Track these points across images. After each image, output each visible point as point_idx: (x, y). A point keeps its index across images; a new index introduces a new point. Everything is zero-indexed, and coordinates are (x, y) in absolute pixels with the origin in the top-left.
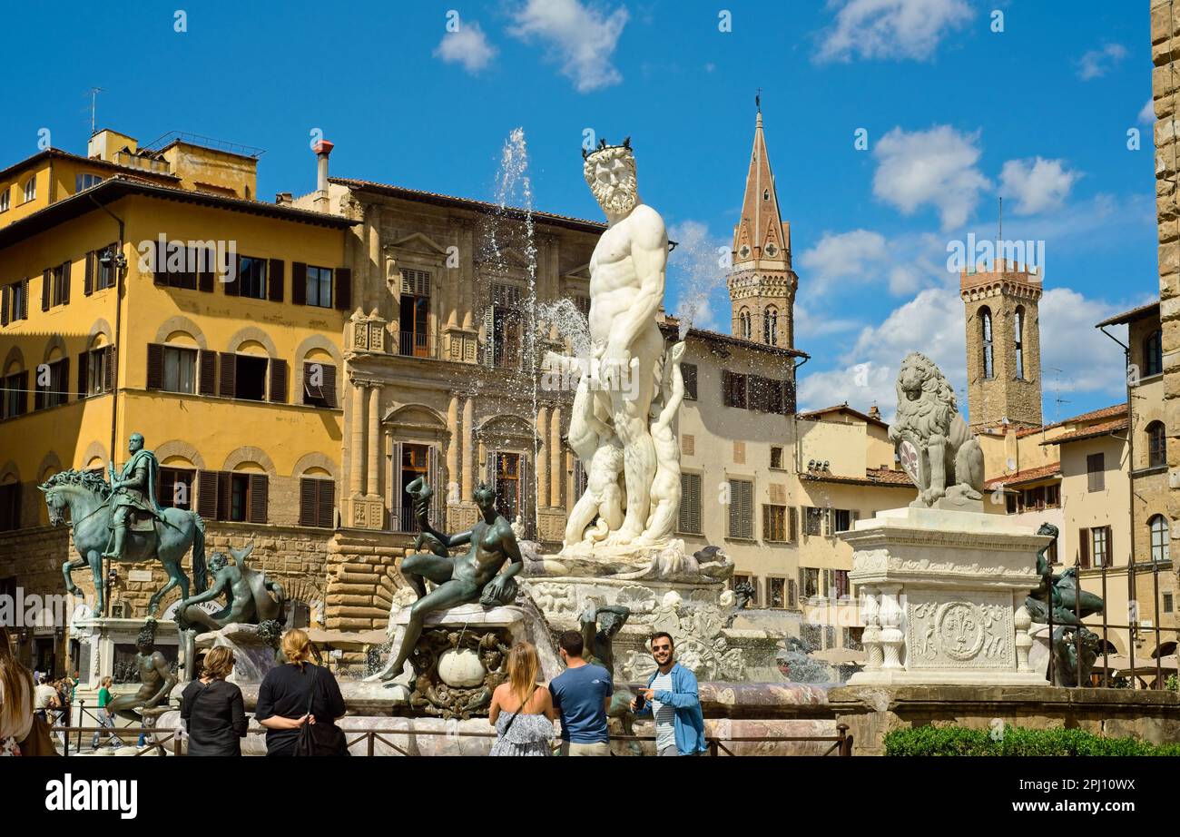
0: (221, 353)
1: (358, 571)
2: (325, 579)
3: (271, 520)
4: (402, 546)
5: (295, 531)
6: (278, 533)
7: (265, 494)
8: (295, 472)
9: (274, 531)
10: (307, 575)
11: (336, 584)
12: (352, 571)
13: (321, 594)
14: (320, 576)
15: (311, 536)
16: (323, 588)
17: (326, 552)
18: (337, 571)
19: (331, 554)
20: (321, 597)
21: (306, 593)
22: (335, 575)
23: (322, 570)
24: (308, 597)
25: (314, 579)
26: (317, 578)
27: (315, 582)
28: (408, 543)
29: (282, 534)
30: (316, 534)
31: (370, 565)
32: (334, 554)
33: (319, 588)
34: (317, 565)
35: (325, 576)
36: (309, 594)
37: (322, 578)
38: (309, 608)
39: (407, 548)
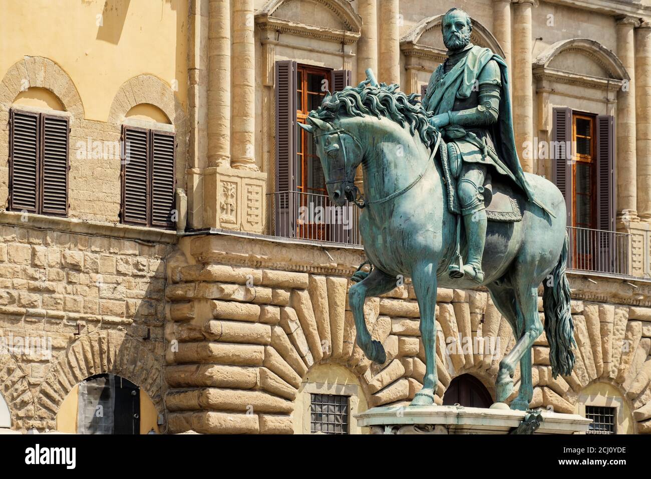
1: (235, 318)
2: (163, 334)
3: (74, 209)
4: (305, 270)
5: (116, 235)
6: (87, 237)
7: (65, 157)
8: (113, 113)
9: (81, 233)
10: (134, 324)
11: (195, 345)
12: (229, 318)
13: (156, 362)
14: (155, 326)
15: (139, 243)
16: (159, 352)
17: (166, 279)
18: (192, 318)
19: (175, 283)
20: (157, 369)
21: (134, 362)
22: (185, 326)
23: (159, 316)
24: (137, 368)
25: (146, 333)
26: (151, 331)
27: (147, 338)
28: (316, 264)
29: (93, 239)
30: (149, 241)
31: (257, 306)
32: (187, 282)
33: (152, 351)
34: (151, 305)
35: (163, 326)
36: (139, 364)
37: (158, 331)
38: (138, 391)
39: (314, 274)
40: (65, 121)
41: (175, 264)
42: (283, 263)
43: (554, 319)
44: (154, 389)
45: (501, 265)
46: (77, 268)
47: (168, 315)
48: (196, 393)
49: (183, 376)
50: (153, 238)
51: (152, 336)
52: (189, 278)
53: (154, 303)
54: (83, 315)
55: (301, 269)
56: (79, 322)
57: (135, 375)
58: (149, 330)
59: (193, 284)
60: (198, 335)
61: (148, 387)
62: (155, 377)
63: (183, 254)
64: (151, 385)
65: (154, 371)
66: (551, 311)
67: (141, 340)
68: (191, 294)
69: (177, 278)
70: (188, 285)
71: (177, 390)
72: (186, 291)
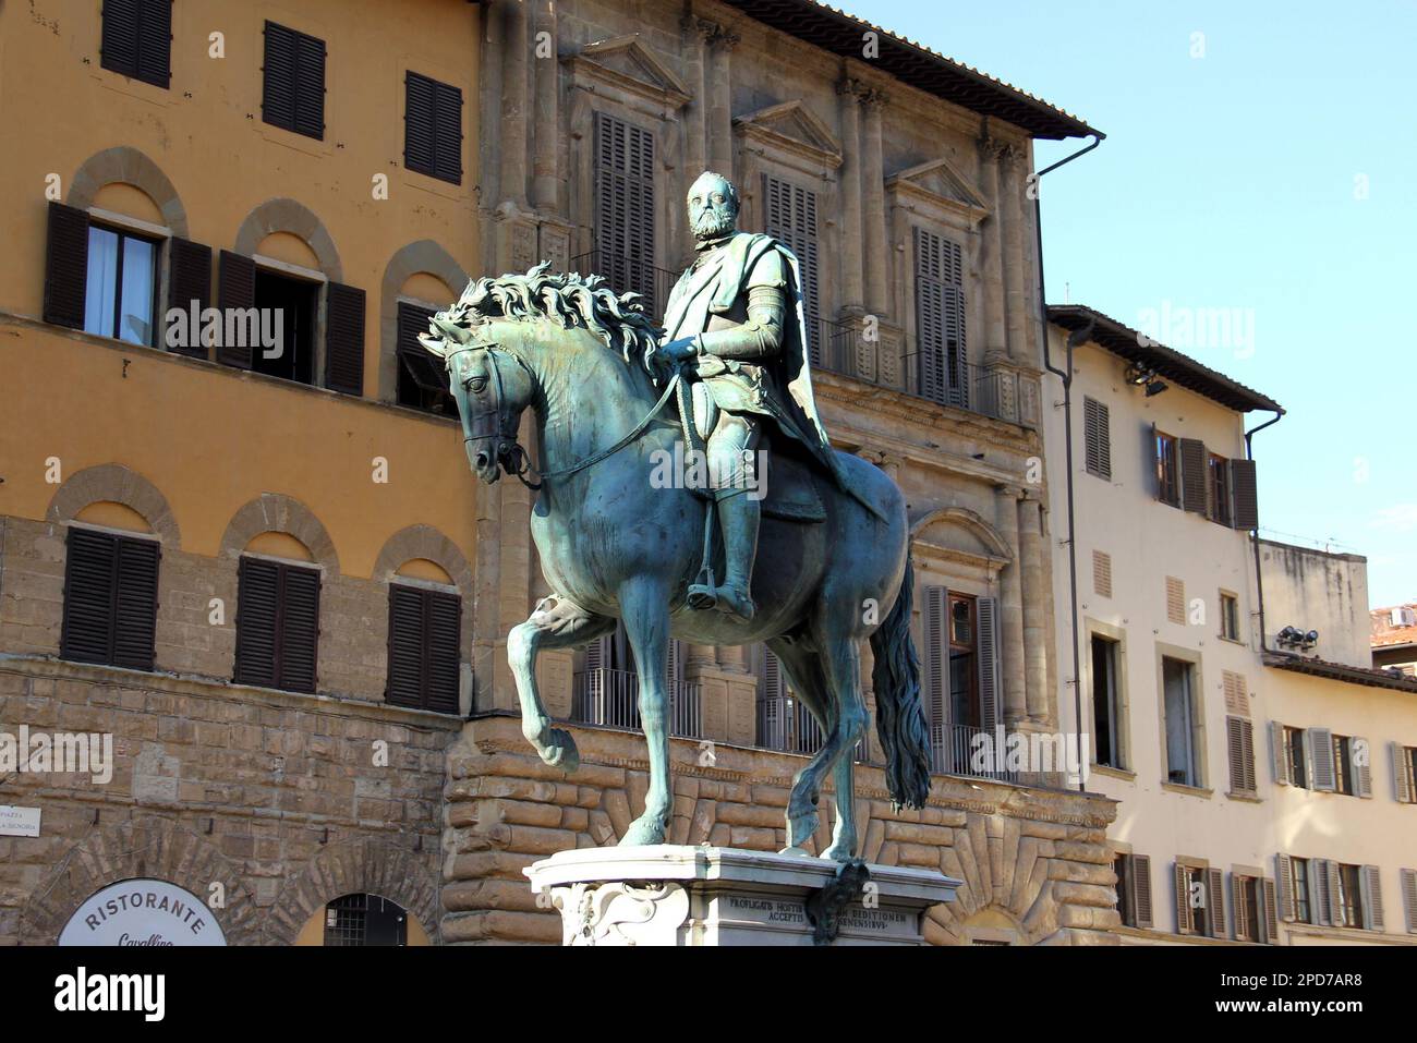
0: (223, 252)
1: (530, 822)
2: (440, 843)
3: (325, 685)
4: (621, 764)
5: (379, 718)
6: (341, 720)
7: (314, 619)
8: (379, 569)
9: (331, 715)
10: (402, 831)
11: (477, 855)
12: (520, 821)
13: (430, 880)
14: (430, 834)
15: (411, 730)
16: (435, 866)
17: (444, 774)
18: (476, 823)
19: (456, 779)
20: (431, 888)
21: (400, 879)
22: (467, 832)
23: (435, 820)
24: (404, 887)
25: (417, 842)
26: (423, 840)
27: (418, 849)
28: (634, 757)
29: (349, 722)
30: (423, 727)
31: (558, 808)
32: (470, 777)
33: (426, 864)
34: (424, 807)
35: (439, 834)
36: (407, 881)
37: (434, 840)
38: (405, 916)
39: (631, 769)
40: (315, 574)
41: (457, 756)
42: (593, 755)
43: (891, 709)
44: (427, 913)
45: (791, 598)
46: (327, 758)
47: (447, 820)
48: (478, 917)
49: (462, 896)
50: (428, 723)
51: (425, 846)
52: (473, 772)
53: (428, 804)
54: (331, 818)
55: (616, 763)
56: (327, 826)
57: (401, 896)
58: (421, 838)
59: (477, 780)
60: (482, 843)
61: (419, 911)
62: (428, 899)
63: (467, 744)
64: (423, 909)
65: (427, 890)
66: (885, 692)
67: (410, 851)
68: (473, 792)
69: (458, 774)
70: (471, 780)
71: (456, 914)
72: (468, 789)
